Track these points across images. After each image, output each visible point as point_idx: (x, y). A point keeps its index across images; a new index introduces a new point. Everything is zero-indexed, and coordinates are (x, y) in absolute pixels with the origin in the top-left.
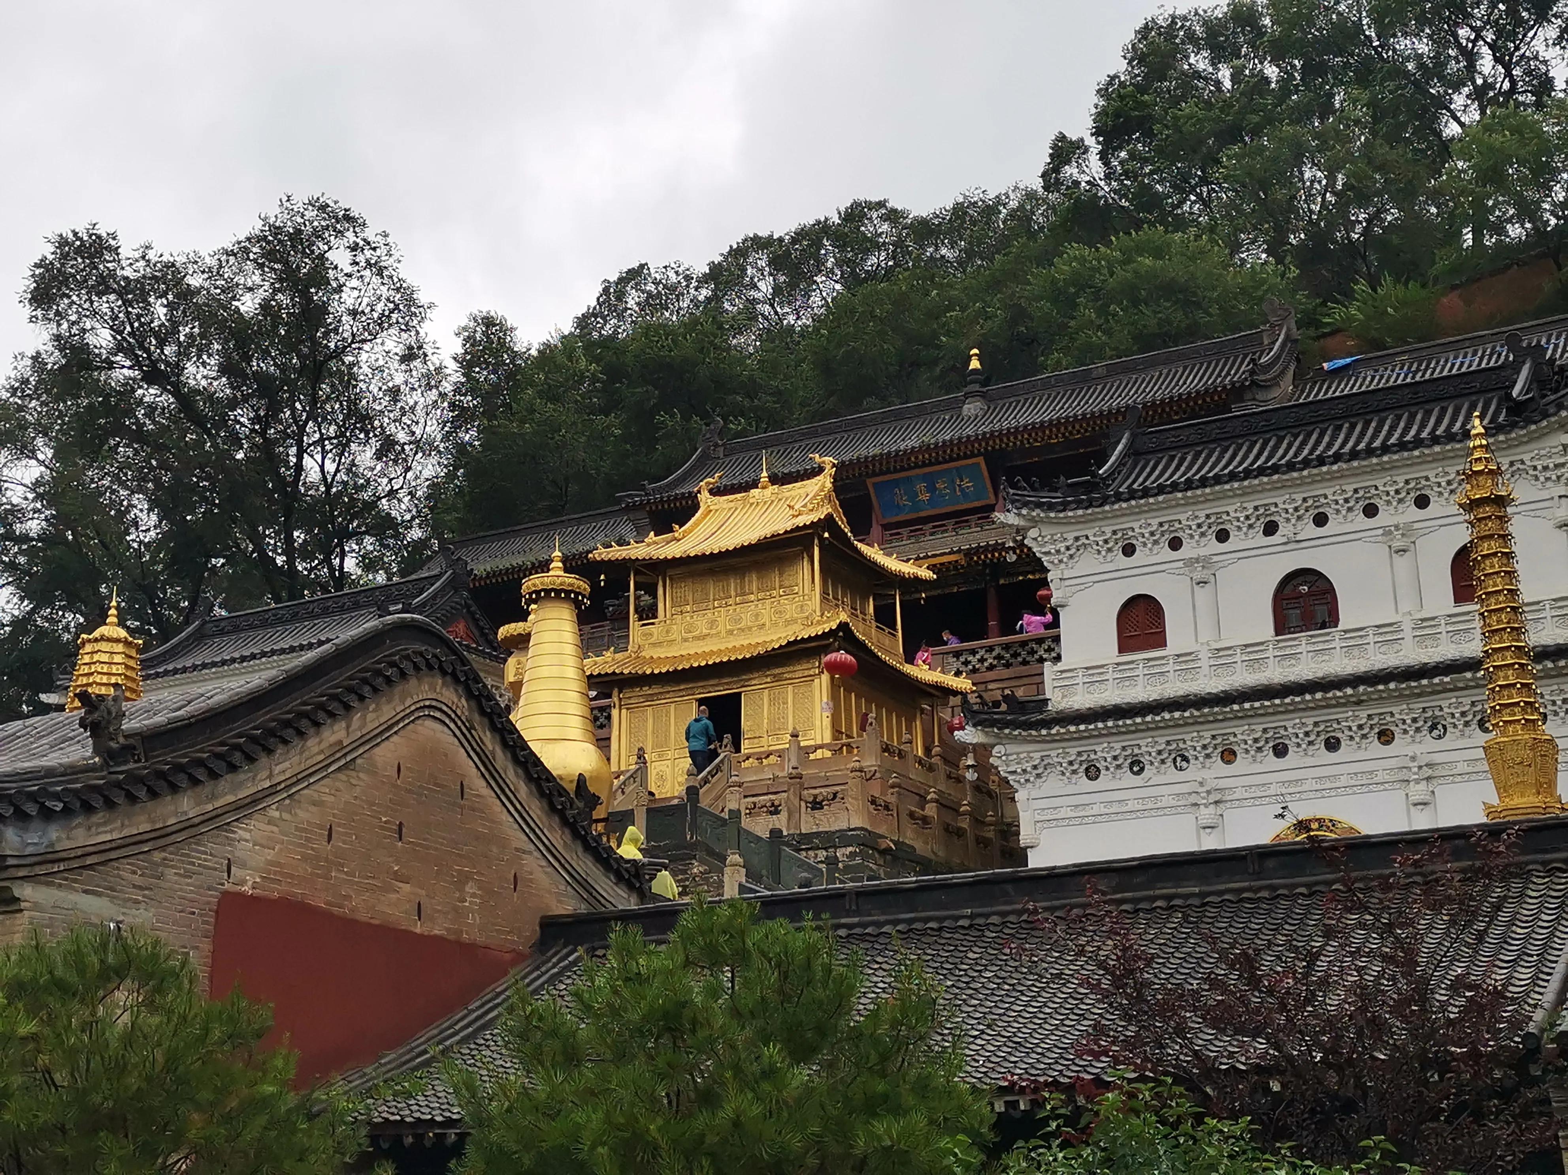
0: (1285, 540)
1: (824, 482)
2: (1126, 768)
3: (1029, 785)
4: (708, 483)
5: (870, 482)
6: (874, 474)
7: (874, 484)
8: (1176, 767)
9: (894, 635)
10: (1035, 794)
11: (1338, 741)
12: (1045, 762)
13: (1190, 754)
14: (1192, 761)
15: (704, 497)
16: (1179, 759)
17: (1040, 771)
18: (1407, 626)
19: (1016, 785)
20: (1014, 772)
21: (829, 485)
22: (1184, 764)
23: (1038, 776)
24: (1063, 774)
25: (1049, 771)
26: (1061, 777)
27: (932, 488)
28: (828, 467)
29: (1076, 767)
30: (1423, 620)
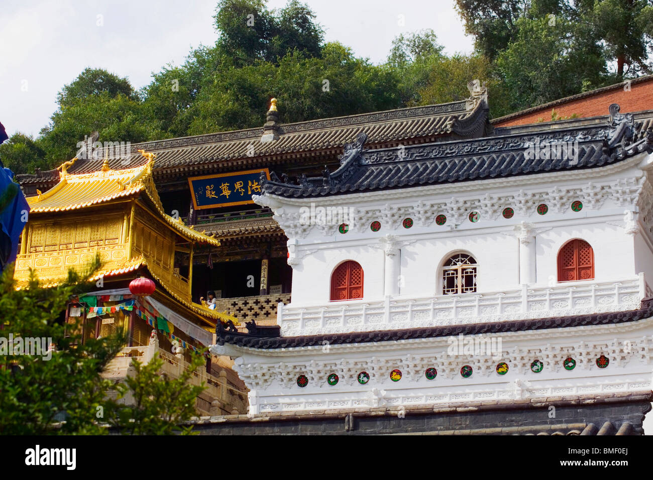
0: (449, 229)
1: (146, 169)
2: (325, 379)
3: (258, 387)
4: (67, 166)
5: (190, 180)
6: (194, 175)
7: (193, 181)
8: (359, 382)
9: (186, 281)
10: (263, 393)
11: (471, 369)
12: (271, 372)
13: (370, 372)
14: (371, 377)
15: (63, 175)
16: (362, 376)
17: (267, 378)
18: (524, 294)
19: (249, 387)
20: (249, 377)
21: (149, 172)
22: (365, 379)
23: (266, 381)
24: (282, 380)
25: (273, 378)
26: (280, 383)
27: (231, 188)
28: (150, 159)
29: (291, 376)
30: (535, 290)
